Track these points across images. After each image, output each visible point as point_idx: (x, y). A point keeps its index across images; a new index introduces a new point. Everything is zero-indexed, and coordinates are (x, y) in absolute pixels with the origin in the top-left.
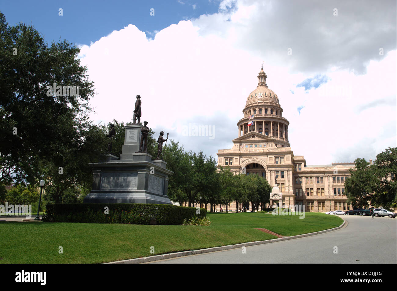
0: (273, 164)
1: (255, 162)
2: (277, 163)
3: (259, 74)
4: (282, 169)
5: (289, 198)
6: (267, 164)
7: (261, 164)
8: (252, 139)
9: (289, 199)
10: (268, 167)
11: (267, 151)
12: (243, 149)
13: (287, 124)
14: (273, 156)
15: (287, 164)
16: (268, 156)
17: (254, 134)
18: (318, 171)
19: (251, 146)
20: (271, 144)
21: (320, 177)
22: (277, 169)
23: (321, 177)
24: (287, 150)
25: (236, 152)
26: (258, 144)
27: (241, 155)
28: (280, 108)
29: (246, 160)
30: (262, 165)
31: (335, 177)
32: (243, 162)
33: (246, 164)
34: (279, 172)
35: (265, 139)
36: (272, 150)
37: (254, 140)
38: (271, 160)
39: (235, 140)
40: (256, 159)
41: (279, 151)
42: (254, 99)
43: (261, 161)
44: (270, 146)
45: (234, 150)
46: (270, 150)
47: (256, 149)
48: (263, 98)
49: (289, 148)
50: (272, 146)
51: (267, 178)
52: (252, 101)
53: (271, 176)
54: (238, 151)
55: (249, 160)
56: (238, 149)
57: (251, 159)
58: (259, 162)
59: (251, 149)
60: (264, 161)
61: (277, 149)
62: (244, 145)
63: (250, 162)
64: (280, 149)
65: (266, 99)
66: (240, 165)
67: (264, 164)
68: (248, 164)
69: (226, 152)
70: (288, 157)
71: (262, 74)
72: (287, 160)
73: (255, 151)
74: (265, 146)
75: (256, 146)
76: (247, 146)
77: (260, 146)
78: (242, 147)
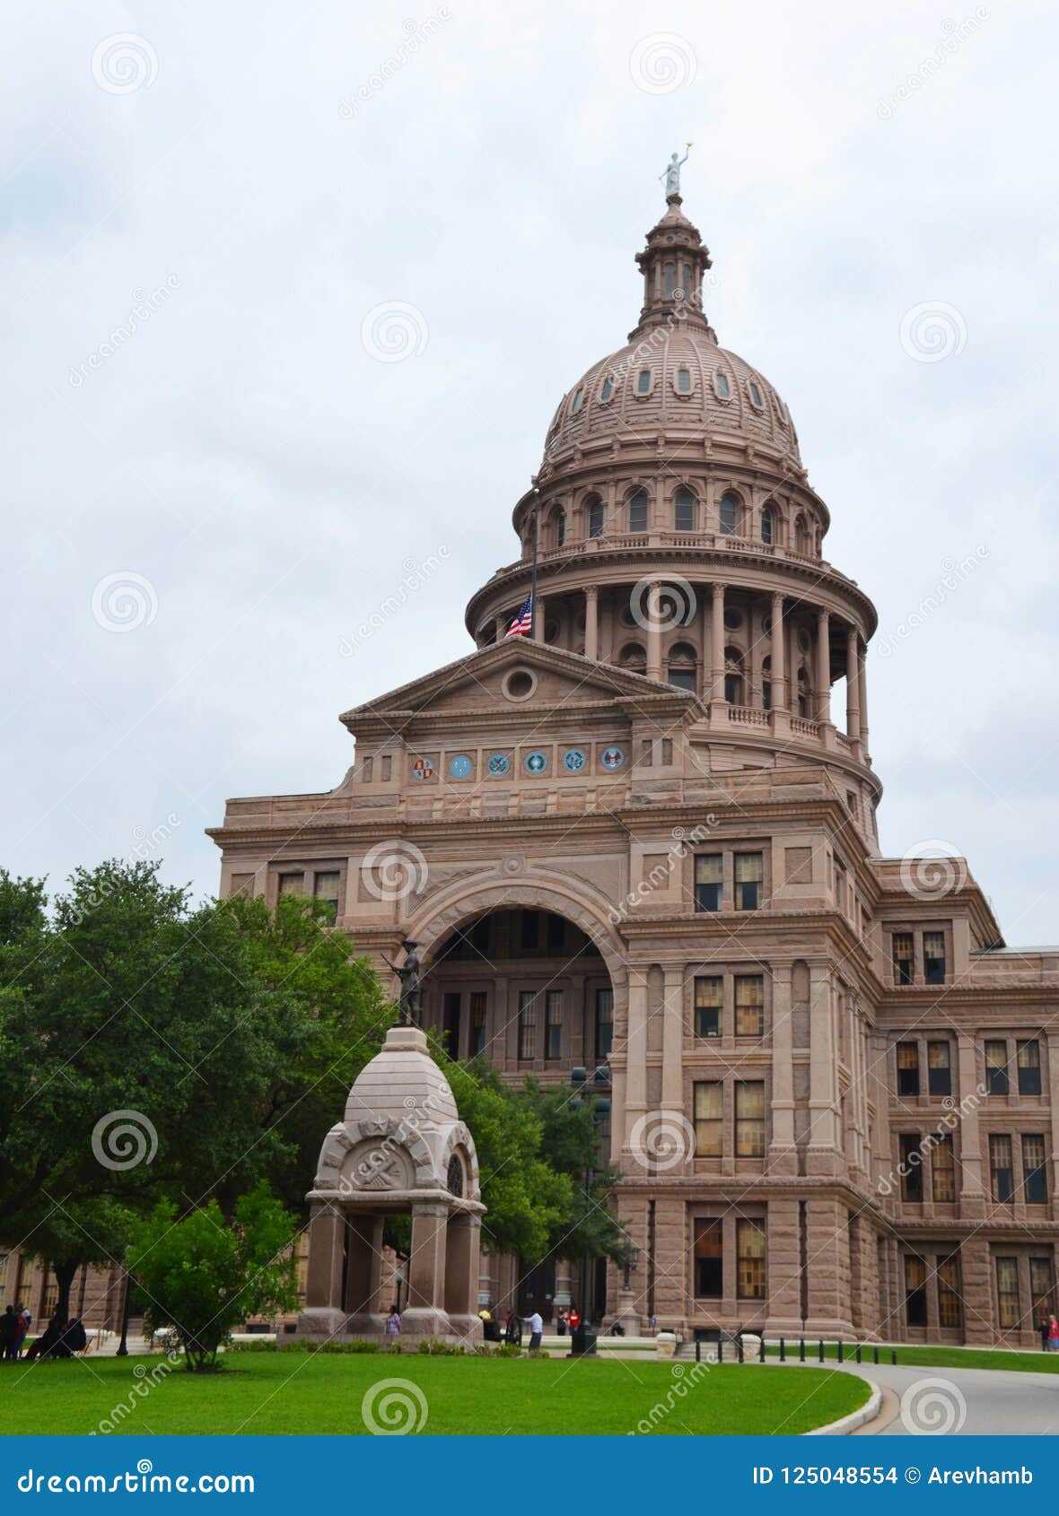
0: (671, 915)
1: (527, 899)
2: (713, 906)
3: (650, 237)
4: (746, 953)
5: (803, 1214)
9: (803, 1225)
10: (624, 934)
11: (624, 801)
12: (427, 790)
13: (849, 615)
15: (789, 912)
16: (633, 847)
17: (519, 663)
19: (498, 765)
20: (657, 745)
22: (703, 953)
24: (787, 794)
25: (368, 817)
26: (555, 740)
28: (797, 486)
29: (448, 882)
30: (584, 922)
32: (425, 900)
33: (453, 912)
34: (720, 978)
35: (614, 701)
36: (663, 790)
39: (365, 710)
40: (529, 870)
41: (721, 802)
42: (597, 421)
43: (574, 890)
44: (650, 756)
45: (359, 800)
46: (652, 796)
47: (541, 784)
48: (663, 413)
49: (804, 775)
50: (668, 760)
51: (617, 1037)
52: (575, 435)
53: (656, 1015)
54: (390, 802)
55: (475, 884)
56: (393, 786)
57: (492, 873)
58: (557, 896)
59: (493, 786)
60: (600, 891)
61: (710, 786)
62: (443, 755)
63: (479, 895)
64: (736, 785)
65: (686, 417)
66: (396, 922)
67: (595, 916)
68: (460, 918)
69: (287, 819)
70: (800, 851)
71: (674, 236)
72: (787, 877)
73: (524, 803)
74: (613, 761)
75: (536, 763)
76: (465, 762)
77: (569, 761)
78: (422, 771)
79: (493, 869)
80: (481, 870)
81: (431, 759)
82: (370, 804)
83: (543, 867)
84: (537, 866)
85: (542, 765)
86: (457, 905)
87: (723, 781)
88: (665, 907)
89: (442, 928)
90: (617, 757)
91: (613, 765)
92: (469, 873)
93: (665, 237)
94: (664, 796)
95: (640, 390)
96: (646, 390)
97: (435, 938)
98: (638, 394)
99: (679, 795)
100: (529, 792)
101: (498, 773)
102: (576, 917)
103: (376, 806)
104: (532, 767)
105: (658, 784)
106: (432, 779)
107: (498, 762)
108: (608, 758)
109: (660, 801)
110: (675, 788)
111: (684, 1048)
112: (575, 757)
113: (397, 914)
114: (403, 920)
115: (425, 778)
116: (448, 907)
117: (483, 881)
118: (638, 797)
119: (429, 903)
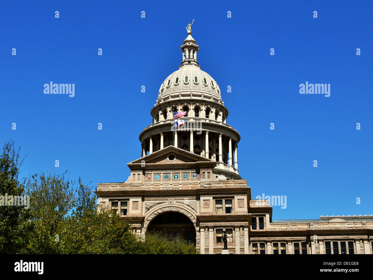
0: (210, 214)
1: (175, 210)
3: (184, 43)
4: (228, 224)
6: (198, 214)
7: (185, 213)
8: (167, 161)
10: (200, 219)
11: (199, 187)
12: (149, 182)
14: (210, 198)
15: (239, 214)
16: (201, 198)
17: (172, 152)
18: (297, 230)
19: (167, 177)
20: (206, 174)
21: (300, 243)
22: (217, 224)
23: (302, 243)
24: (238, 186)
25: (134, 189)
26: (181, 172)
27: (144, 195)
29: (155, 205)
30: (189, 215)
31: (330, 242)
32: (149, 209)
33: (156, 213)
35: (195, 163)
37: (173, 165)
38: (206, 206)
39: (134, 163)
40: (175, 203)
41: (223, 188)
42: (174, 88)
43: (186, 208)
44: (204, 176)
45: (132, 184)
46: (206, 186)
47: (177, 182)
48: (192, 88)
49: (242, 182)
50: (209, 177)
51: (197, 243)
52: (169, 91)
53: (207, 238)
54: (140, 185)
55: (161, 206)
56: (140, 182)
57: (165, 203)
58: (182, 209)
59: (165, 182)
60: (192, 209)
61: (219, 184)
62: (153, 174)
63: (163, 209)
64: (226, 183)
65: (197, 89)
66: (142, 215)
67: (192, 214)
68: (158, 214)
69: (114, 189)
70: (241, 200)
71: (190, 43)
72: (238, 206)
73: (173, 186)
74: (195, 177)
75: (176, 177)
76: (158, 176)
77: (184, 176)
78: (147, 178)
79: (166, 202)
80: (163, 203)
81: (150, 175)
82: (135, 185)
83: (178, 202)
84: (177, 202)
85: (178, 177)
86: (157, 211)
87: (222, 182)
88: (209, 212)
89: (153, 216)
90: (196, 176)
91: (195, 178)
92: (160, 203)
93: (188, 43)
94: (208, 186)
95: (186, 82)
96: (187, 81)
97: (151, 219)
98: (185, 83)
99: (212, 186)
100: (175, 184)
101: (167, 179)
102: (187, 214)
103: (136, 186)
104: (175, 178)
105: (207, 183)
106: (150, 180)
107: (167, 176)
108: (194, 176)
109: (207, 187)
110: (211, 184)
111: (214, 246)
112: (186, 176)
113: (142, 213)
114: (144, 215)
115: (148, 179)
116: (155, 211)
117: (163, 205)
118: (202, 186)
119: (150, 210)
